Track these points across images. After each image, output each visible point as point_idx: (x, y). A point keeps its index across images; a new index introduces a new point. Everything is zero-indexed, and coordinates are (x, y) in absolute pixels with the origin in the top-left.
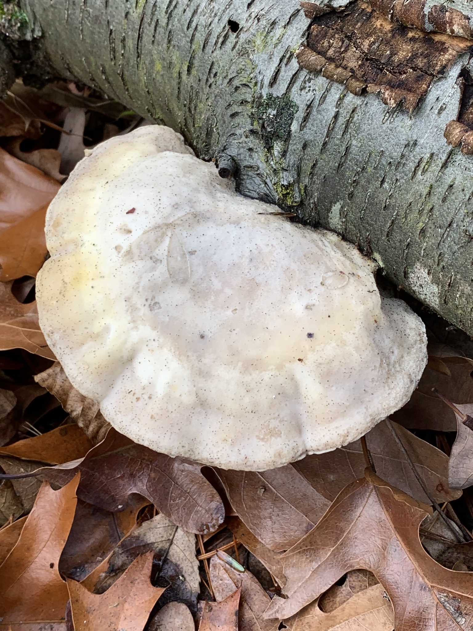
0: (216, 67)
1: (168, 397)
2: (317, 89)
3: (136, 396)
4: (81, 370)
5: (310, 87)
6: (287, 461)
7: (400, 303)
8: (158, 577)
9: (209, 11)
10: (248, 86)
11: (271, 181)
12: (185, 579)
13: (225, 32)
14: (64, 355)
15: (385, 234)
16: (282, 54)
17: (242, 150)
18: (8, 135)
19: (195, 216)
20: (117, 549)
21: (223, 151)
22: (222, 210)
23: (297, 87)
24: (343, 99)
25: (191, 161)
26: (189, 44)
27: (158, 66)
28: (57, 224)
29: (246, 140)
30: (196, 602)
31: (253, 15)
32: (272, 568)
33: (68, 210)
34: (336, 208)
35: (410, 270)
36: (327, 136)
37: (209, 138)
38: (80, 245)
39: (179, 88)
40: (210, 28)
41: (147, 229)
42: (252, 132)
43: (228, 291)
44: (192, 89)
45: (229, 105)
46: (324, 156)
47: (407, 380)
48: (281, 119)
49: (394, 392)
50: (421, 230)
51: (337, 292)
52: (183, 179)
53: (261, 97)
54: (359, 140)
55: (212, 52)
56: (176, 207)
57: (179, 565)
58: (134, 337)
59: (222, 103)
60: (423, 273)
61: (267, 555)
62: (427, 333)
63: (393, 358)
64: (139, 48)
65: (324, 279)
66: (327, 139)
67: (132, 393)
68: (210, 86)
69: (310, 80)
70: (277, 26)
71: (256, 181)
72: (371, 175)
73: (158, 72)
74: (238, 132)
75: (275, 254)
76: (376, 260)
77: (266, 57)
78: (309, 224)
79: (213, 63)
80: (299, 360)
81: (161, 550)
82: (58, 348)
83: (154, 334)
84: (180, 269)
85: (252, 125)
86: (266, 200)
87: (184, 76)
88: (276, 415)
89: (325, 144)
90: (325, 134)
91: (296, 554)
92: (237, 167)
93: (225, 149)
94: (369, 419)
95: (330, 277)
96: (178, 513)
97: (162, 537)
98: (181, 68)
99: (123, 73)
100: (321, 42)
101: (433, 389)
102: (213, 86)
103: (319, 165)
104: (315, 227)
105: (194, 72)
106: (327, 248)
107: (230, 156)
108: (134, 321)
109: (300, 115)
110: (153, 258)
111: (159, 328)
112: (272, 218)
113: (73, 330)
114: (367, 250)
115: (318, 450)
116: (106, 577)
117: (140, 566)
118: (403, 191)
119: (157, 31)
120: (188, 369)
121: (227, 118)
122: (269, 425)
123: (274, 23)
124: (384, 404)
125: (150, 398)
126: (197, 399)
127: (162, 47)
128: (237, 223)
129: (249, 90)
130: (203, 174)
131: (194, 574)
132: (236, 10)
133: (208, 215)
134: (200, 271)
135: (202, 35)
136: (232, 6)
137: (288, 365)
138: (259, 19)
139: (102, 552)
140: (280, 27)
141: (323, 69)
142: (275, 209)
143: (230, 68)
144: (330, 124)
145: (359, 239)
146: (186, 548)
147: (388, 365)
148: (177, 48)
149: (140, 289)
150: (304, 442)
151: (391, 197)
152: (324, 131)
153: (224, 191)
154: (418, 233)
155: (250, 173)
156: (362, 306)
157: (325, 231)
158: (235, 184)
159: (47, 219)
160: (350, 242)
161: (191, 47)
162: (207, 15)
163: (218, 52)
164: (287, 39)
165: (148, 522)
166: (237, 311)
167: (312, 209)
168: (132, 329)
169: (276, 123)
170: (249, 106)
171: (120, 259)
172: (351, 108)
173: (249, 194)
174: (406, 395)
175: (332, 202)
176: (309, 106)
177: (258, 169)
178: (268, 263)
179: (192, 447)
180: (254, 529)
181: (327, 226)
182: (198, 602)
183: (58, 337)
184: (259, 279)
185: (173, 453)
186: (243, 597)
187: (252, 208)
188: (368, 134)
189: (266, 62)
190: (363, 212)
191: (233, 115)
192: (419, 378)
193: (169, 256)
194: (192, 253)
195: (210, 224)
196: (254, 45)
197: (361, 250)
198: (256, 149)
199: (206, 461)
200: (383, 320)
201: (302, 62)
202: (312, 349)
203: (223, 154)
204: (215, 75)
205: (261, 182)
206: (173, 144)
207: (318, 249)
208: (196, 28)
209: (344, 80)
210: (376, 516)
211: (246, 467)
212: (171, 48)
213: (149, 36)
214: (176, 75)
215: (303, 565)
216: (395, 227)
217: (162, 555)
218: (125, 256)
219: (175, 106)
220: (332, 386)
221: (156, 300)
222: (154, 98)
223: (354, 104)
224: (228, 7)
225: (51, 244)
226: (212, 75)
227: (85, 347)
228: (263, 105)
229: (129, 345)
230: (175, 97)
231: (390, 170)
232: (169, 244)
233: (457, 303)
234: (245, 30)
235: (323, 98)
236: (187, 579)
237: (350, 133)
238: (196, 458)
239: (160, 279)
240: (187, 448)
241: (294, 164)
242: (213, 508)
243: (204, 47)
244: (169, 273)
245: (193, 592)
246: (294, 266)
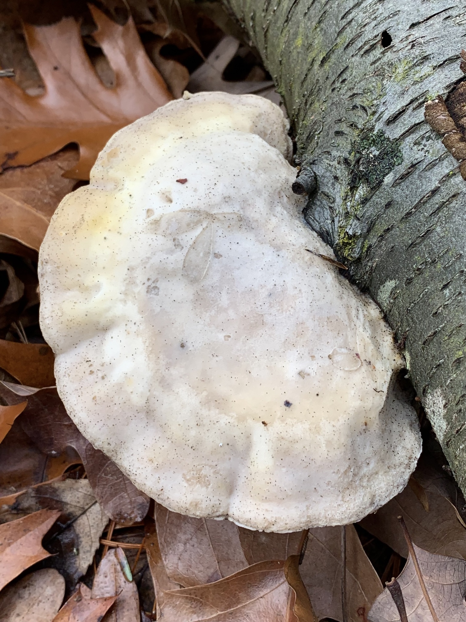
0: (348, 73)
1: (120, 388)
2: (431, 151)
3: (92, 368)
4: (54, 315)
5: (425, 146)
6: (201, 515)
7: (410, 413)
8: (55, 538)
9: (371, 11)
10: (366, 111)
11: (339, 221)
12: (78, 554)
13: (375, 42)
14: (46, 290)
15: (424, 340)
16: (416, 95)
17: (328, 174)
18: (156, 32)
19: (241, 219)
20: (30, 490)
21: (311, 164)
22: (271, 227)
23: (413, 138)
24: (451, 177)
25: (275, 158)
26: (336, 35)
27: (299, 42)
28: (113, 154)
29: (337, 165)
30: (76, 581)
31: (411, 39)
32: (159, 592)
33: (129, 146)
34: (390, 284)
35: (429, 391)
36: (415, 207)
37: (308, 142)
38: (118, 189)
39: (306, 75)
40: (363, 30)
41: (186, 207)
42: (346, 161)
43: (231, 313)
44: (317, 83)
45: (340, 120)
46: (402, 226)
47: (367, 500)
48: (379, 164)
49: (345, 506)
50: (458, 359)
51: (340, 373)
52: (252, 174)
53: (372, 129)
54: (445, 229)
55: (353, 56)
56: (227, 200)
57: (80, 537)
58: (119, 310)
59: (335, 114)
60: (441, 402)
61: (163, 577)
62: (420, 461)
63: (365, 470)
64: (291, 13)
65: (335, 352)
66: (413, 210)
67: (90, 363)
68: (333, 90)
69: (429, 138)
70: (427, 63)
71: (326, 213)
72: (438, 272)
73: (296, 47)
74: (334, 153)
75: (297, 301)
76: (405, 359)
77: (399, 89)
78: (358, 285)
79: (347, 68)
80: (264, 423)
81: (70, 514)
82: (45, 280)
83: (137, 317)
84: (197, 266)
85: (350, 154)
86: (325, 238)
87: (316, 66)
88: (214, 464)
89: (409, 214)
90: (415, 203)
91: (183, 597)
92: (316, 189)
93: (313, 163)
94: (304, 520)
95: (342, 354)
96: (104, 488)
97: (79, 502)
98: (317, 55)
99: (267, 30)
100: (462, 104)
101: (399, 517)
102: (336, 92)
103: (393, 232)
104: (361, 291)
105: (326, 66)
106: (358, 321)
107: (315, 173)
108: (126, 294)
109: (401, 169)
110: (176, 241)
111: (146, 314)
112: (318, 260)
113: (67, 271)
114: (400, 344)
115: (238, 521)
116: (7, 511)
117: (41, 520)
118: (460, 309)
119: (314, 5)
120: (152, 371)
121: (332, 133)
122: (201, 470)
123: (426, 58)
124: (329, 513)
125: (103, 378)
126: (145, 405)
127: (311, 24)
128: (278, 248)
129: (365, 115)
130: (278, 178)
131: (88, 554)
132: (398, 25)
133: (254, 225)
134: (214, 278)
135: (352, 32)
136: (396, 17)
137: (250, 421)
138: (413, 46)
139: (19, 483)
140: (430, 65)
141: (446, 135)
142: (328, 252)
143: (360, 82)
144: (424, 197)
145: (398, 329)
146: (95, 526)
147: (355, 475)
148: (323, 33)
149: (148, 266)
150: (228, 505)
151: (446, 306)
152: (415, 201)
153: (288, 207)
154: (454, 360)
155: (324, 202)
156: (359, 402)
157: (371, 301)
158: (306, 204)
159: (108, 144)
160: (389, 325)
161: (336, 39)
162: (367, 14)
163: (357, 59)
164: (430, 83)
165: (73, 481)
166: (229, 339)
167: (367, 272)
168: (121, 300)
169: (373, 165)
170: (357, 132)
171: (145, 225)
172: (453, 191)
173: (312, 222)
174: (358, 515)
175: (389, 277)
176: (413, 166)
177: (334, 202)
178: (285, 307)
179: (118, 449)
180: (163, 546)
181: (375, 296)
182: (78, 583)
183: (50, 270)
184: (268, 319)
185: (96, 444)
186: (116, 606)
187: (303, 241)
188: (456, 229)
189: (396, 96)
190: (412, 304)
191: (339, 133)
192: (383, 503)
193: (193, 246)
194: (217, 256)
195: (251, 236)
196: (394, 71)
197: (395, 339)
198: (342, 180)
199: (124, 471)
200: (375, 426)
201: (429, 116)
202: (282, 419)
203: (309, 168)
204: (344, 81)
205: (329, 217)
206: (275, 128)
207: (346, 317)
208: (351, 21)
209: (461, 158)
210: (278, 607)
211: (159, 499)
212: (318, 29)
213: (305, 6)
214: (310, 60)
215: (185, 611)
216: (435, 340)
217: (69, 519)
218: (151, 224)
219: (297, 90)
220: (284, 467)
221: (158, 285)
222: (283, 71)
223: (459, 189)
224: (391, 16)
225: (95, 173)
226: (340, 80)
227: (69, 294)
228: (369, 140)
229: (110, 315)
230: (299, 82)
231: (459, 279)
232: (199, 235)
233: (457, 453)
234: (394, 50)
235: (432, 165)
236: (81, 555)
237: (440, 217)
238: (116, 462)
239: (172, 266)
240: (111, 447)
241: (370, 218)
242: (138, 502)
243: (348, 46)
244: (184, 265)
245: (79, 570)
246: (310, 324)
